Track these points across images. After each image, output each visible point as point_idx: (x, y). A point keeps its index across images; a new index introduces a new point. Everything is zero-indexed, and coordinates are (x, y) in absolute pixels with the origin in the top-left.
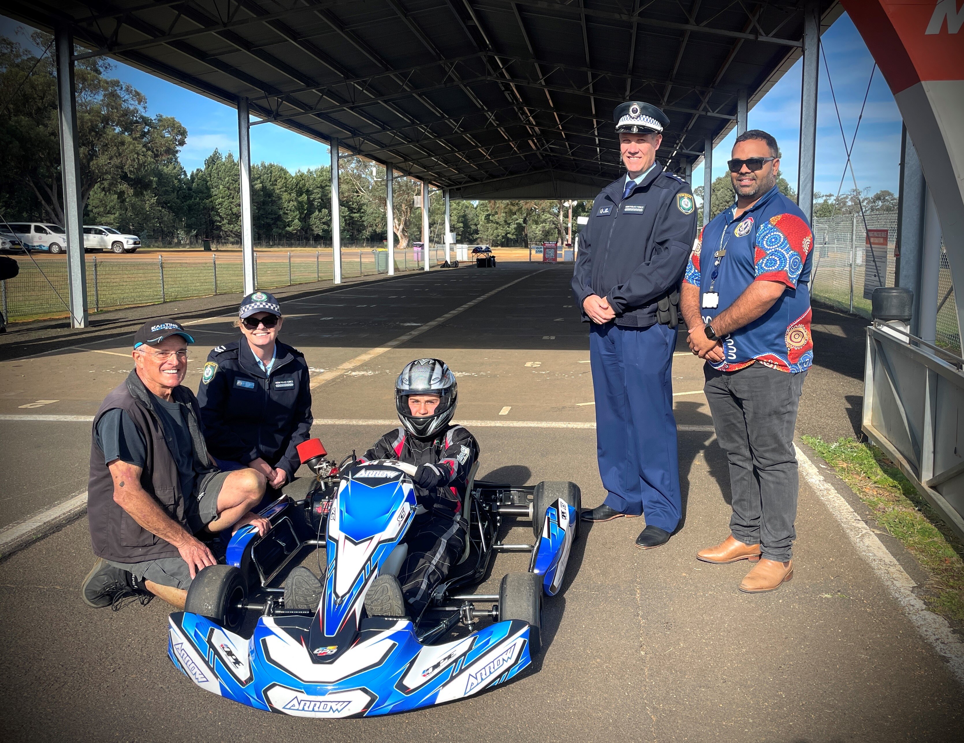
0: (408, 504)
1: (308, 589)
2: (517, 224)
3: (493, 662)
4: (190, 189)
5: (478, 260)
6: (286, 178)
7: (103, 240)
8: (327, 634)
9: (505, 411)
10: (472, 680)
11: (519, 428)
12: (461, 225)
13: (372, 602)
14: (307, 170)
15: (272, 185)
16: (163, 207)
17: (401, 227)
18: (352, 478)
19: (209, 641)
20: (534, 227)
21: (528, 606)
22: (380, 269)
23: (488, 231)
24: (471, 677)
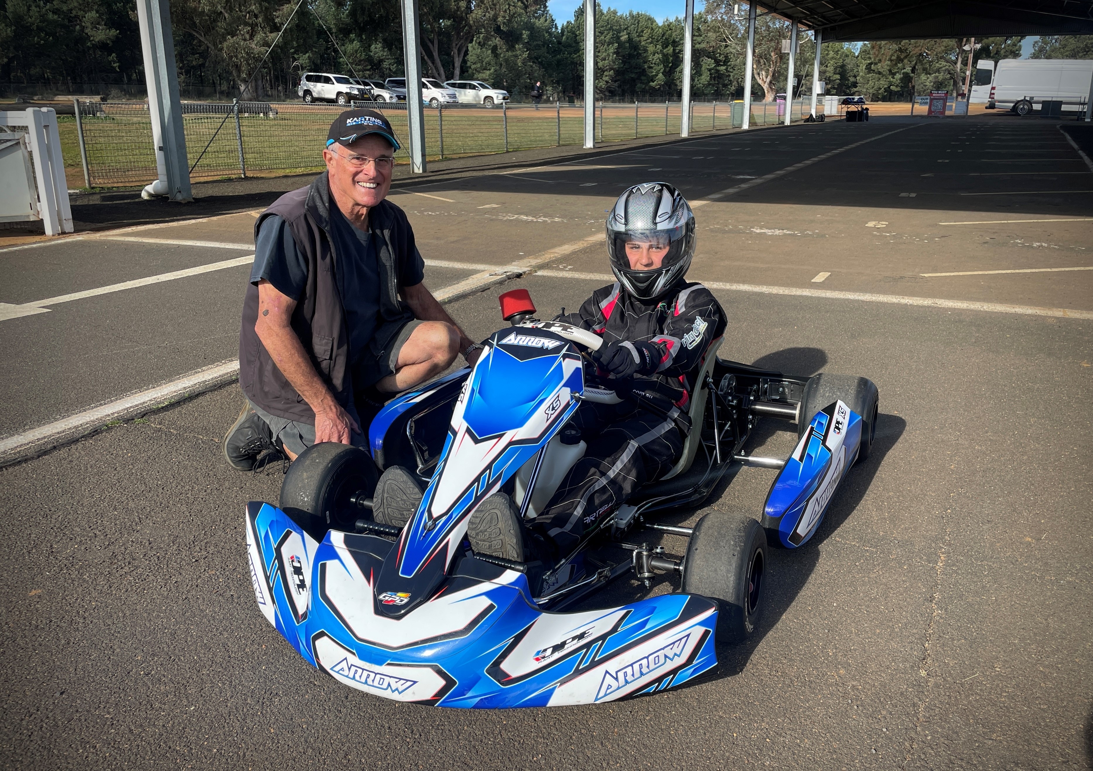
0: (568, 390)
1: (404, 500)
2: (903, 73)
3: (647, 657)
4: (559, 43)
5: (848, 113)
6: (652, 29)
7: (477, 96)
8: (402, 573)
9: (821, 277)
10: (609, 679)
11: (832, 299)
12: (838, 77)
13: (477, 534)
14: (675, 19)
15: (638, 36)
16: (533, 62)
17: (768, 80)
18: (498, 345)
19: (278, 550)
20: (923, 77)
21: (728, 571)
22: (735, 123)
23: (868, 83)
24: (607, 675)
